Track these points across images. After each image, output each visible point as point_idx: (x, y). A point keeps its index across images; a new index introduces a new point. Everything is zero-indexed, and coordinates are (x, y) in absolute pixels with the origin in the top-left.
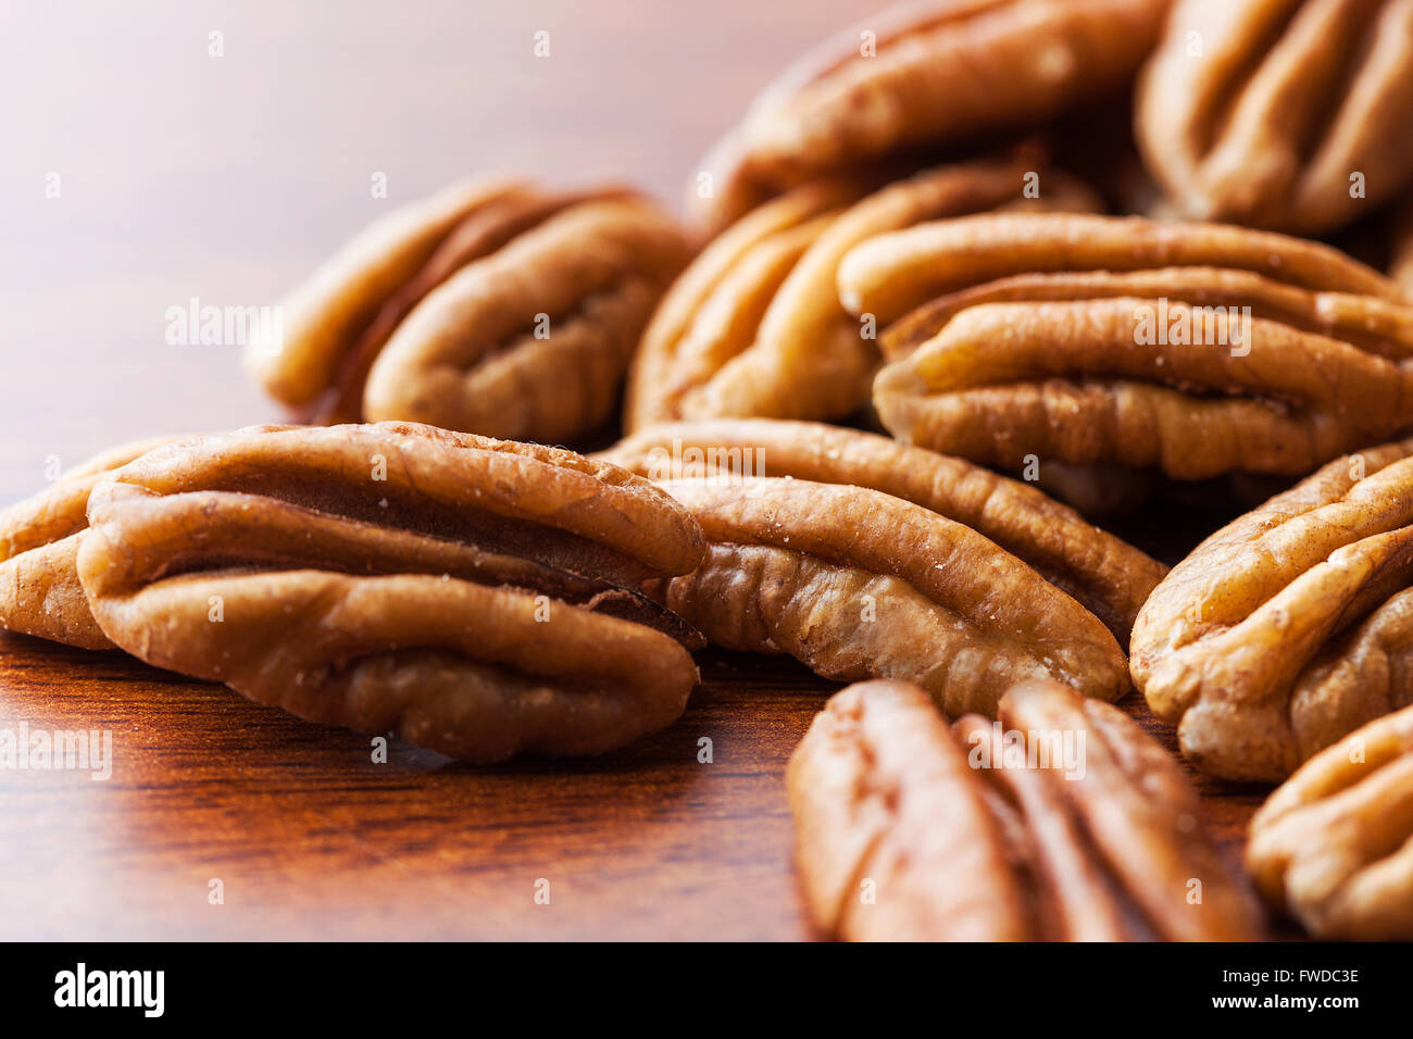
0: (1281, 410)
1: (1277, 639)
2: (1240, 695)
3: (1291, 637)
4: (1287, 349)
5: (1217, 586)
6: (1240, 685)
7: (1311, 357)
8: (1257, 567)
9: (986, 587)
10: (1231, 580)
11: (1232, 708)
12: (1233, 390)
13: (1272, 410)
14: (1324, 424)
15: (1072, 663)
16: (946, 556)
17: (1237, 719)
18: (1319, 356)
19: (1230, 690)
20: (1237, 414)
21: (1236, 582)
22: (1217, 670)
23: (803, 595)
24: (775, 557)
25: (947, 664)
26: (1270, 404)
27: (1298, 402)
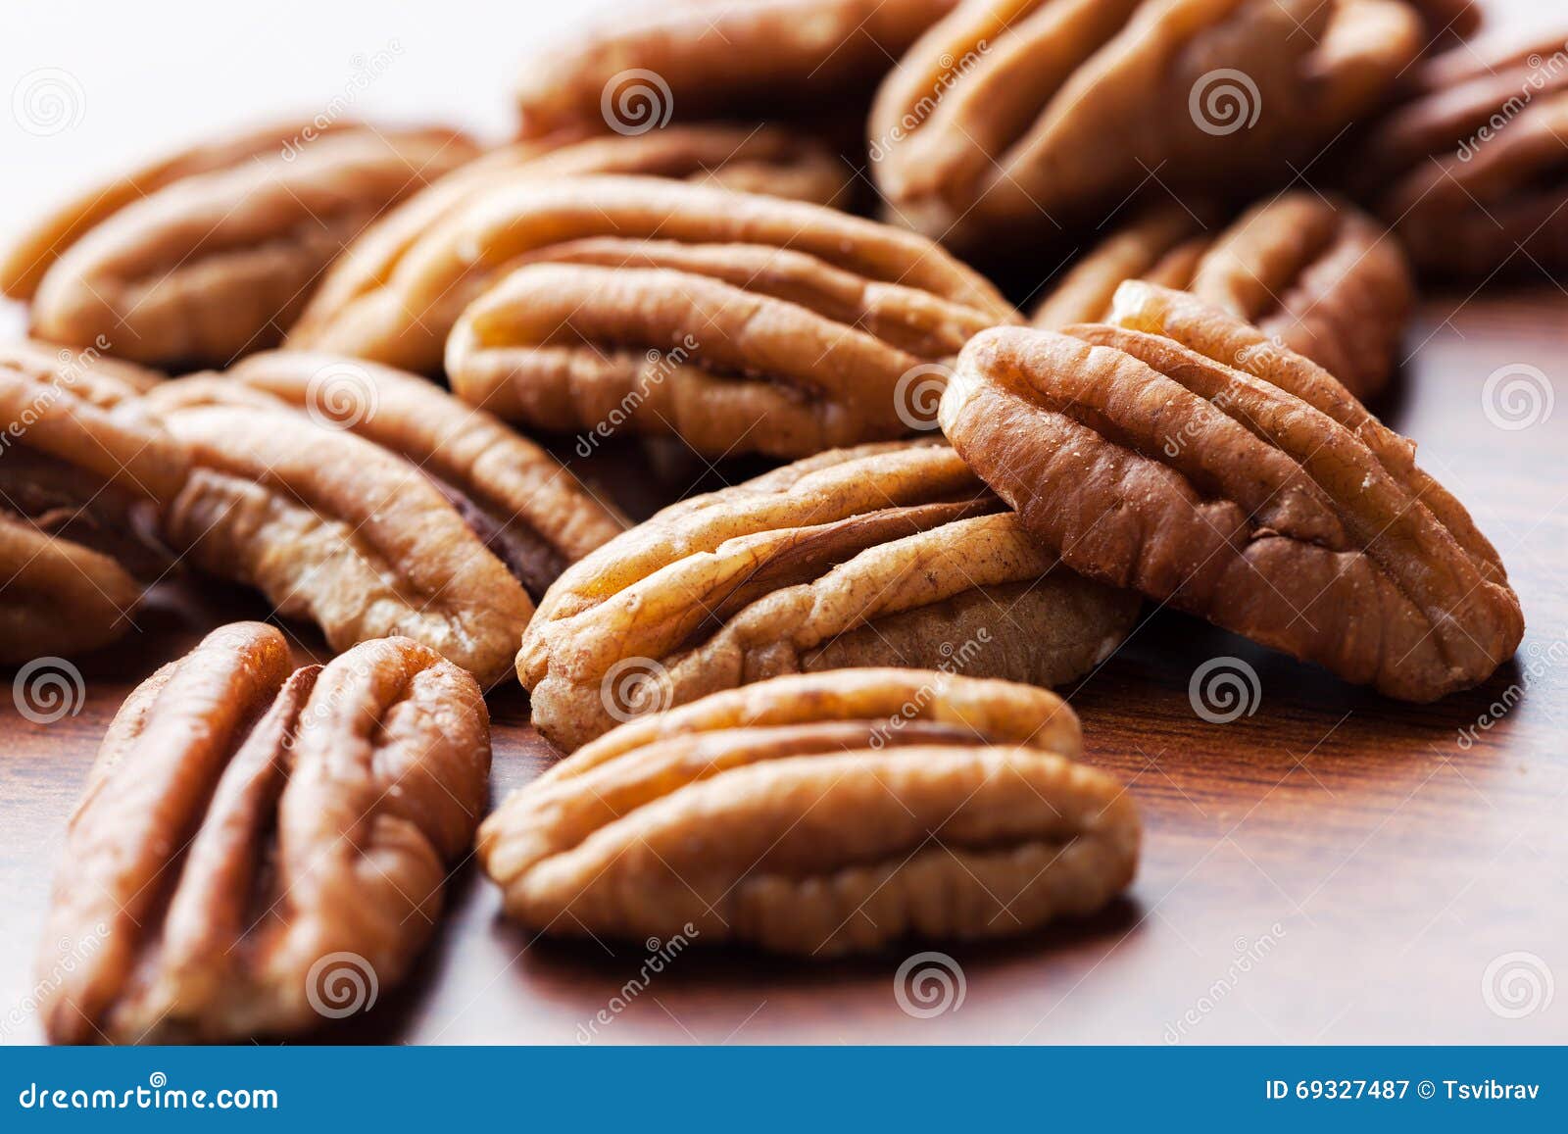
0: (795, 396)
1: (626, 621)
2: (578, 674)
3: (640, 621)
4: (799, 336)
5: (609, 565)
6: (579, 664)
7: (822, 345)
8: (653, 550)
9: (411, 543)
10: (623, 560)
11: (570, 686)
12: (750, 372)
13: (783, 396)
14: (834, 413)
15: (470, 624)
16: (386, 506)
17: (571, 697)
18: (831, 347)
19: (569, 668)
20: (747, 396)
21: (627, 561)
22: (564, 646)
23: (269, 532)
24: (253, 492)
25: (363, 614)
26: (784, 389)
27: (814, 390)
